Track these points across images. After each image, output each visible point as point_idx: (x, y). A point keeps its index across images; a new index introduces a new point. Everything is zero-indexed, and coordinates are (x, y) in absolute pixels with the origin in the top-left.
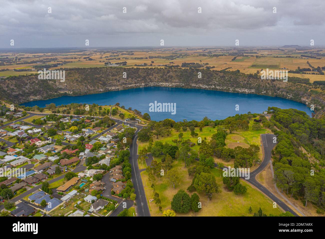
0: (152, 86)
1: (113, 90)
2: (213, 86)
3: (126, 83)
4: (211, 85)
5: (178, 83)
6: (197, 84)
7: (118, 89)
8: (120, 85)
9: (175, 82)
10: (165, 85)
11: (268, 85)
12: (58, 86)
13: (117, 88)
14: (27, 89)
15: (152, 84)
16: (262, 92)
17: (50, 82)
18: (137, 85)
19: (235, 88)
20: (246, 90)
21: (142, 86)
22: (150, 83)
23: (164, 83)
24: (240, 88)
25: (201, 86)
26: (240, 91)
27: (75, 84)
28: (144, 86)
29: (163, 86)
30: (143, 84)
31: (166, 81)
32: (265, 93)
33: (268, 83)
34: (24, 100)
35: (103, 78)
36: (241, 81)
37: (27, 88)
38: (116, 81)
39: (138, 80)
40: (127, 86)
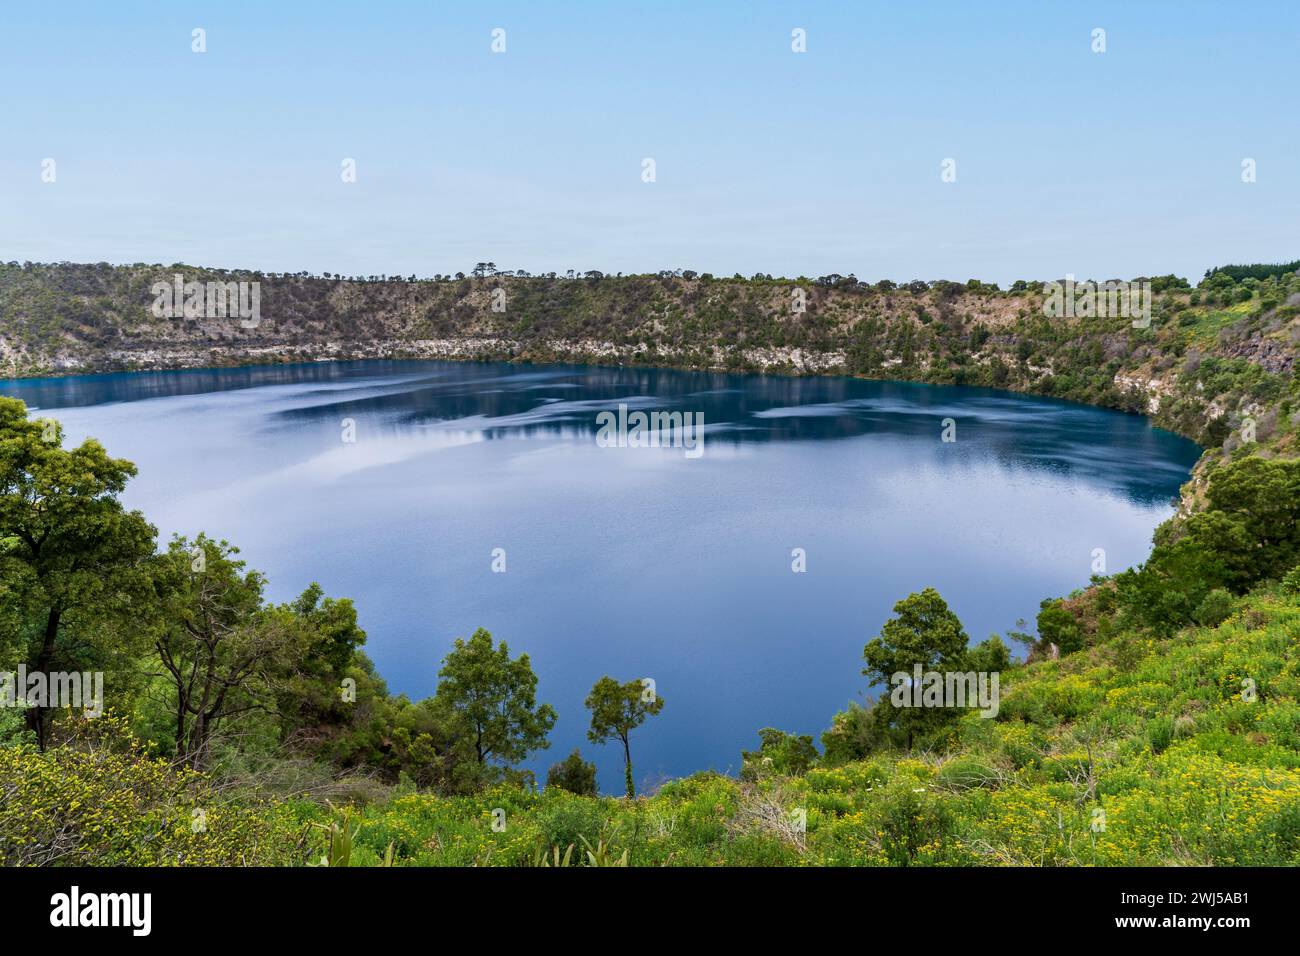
0: (380, 355)
1: (147, 365)
2: (644, 347)
3: (236, 340)
4: (635, 341)
5: (493, 342)
6: (577, 342)
7: (177, 360)
8: (194, 343)
9: (478, 336)
10: (435, 351)
11: (919, 325)
13: (170, 355)
15: (382, 349)
16: (885, 365)
18: (298, 350)
19: (740, 348)
20: (797, 352)
21: (328, 354)
22: (375, 341)
23: (432, 343)
24: (767, 347)
25: (591, 346)
26: (764, 361)
28: (338, 354)
29: (426, 356)
30: (333, 347)
31: (444, 332)
32: (897, 370)
33: (920, 311)
35: (113, 309)
36: (775, 313)
39: (312, 330)
40: (241, 353)
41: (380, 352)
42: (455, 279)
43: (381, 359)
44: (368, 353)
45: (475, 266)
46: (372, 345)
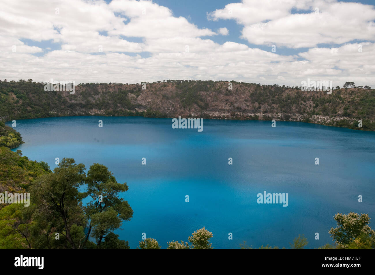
0: (298, 120)
3: (245, 110)
7: (224, 116)
12: (139, 102)
14: (94, 99)
17: (132, 95)
22: (297, 114)
27: (159, 101)
34: (83, 112)
35: (210, 96)
37: (96, 98)
38: (225, 103)
39: (273, 107)
40: (246, 115)
41: (298, 119)
42: (336, 89)
43: (298, 121)
44: (294, 118)
45: (345, 83)
46: (295, 116)
